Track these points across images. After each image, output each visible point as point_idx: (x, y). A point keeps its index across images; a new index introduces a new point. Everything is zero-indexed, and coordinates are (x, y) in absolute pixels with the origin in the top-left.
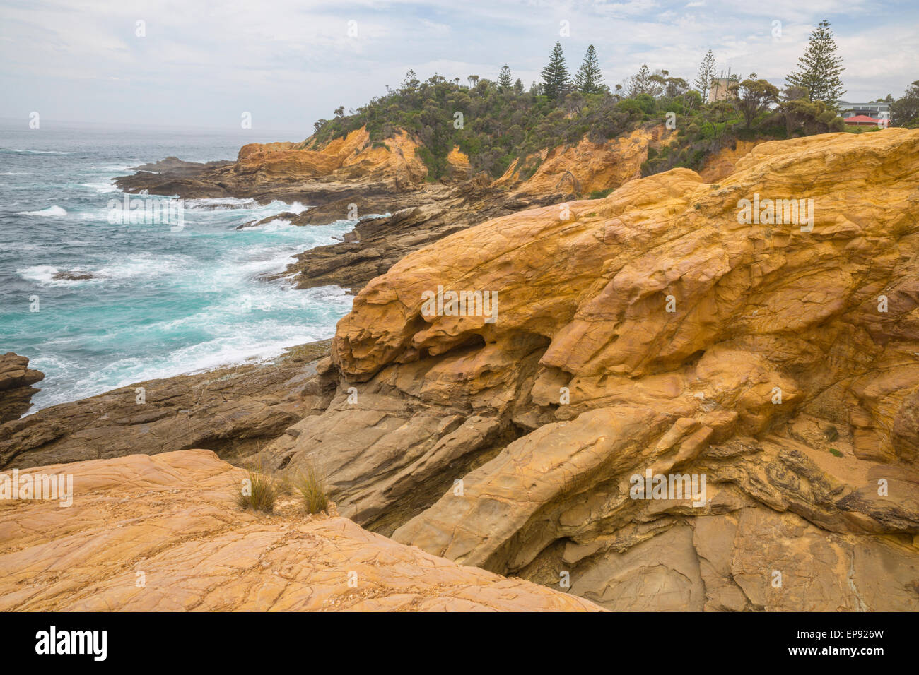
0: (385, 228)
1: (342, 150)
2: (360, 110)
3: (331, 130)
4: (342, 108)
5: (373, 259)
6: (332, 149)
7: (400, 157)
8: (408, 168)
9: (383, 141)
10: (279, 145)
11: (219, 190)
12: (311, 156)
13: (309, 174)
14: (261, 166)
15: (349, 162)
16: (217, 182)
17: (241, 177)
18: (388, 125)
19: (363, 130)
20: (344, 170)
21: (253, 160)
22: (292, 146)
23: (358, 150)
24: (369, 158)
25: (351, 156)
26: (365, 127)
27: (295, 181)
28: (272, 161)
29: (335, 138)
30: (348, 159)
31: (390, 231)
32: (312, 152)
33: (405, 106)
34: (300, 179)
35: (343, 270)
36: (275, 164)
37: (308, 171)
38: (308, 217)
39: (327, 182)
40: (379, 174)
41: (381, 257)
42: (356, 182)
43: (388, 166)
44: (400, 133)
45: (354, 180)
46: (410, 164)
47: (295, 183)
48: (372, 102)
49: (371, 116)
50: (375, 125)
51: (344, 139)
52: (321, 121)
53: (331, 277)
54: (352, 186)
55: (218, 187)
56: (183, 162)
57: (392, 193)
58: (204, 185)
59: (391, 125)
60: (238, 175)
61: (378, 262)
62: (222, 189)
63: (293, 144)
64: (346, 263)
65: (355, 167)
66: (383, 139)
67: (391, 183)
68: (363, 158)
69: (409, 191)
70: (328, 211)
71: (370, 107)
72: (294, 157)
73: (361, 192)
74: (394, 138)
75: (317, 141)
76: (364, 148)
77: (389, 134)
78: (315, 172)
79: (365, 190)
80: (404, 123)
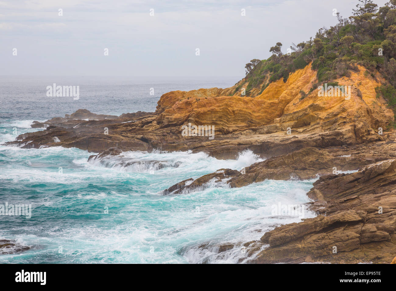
0: (355, 186)
1: (284, 94)
2: (302, 45)
3: (266, 72)
4: (279, 44)
5: (351, 224)
6: (270, 93)
7: (358, 99)
8: (368, 112)
9: (336, 81)
10: (204, 91)
11: (141, 145)
12: (246, 103)
13: (243, 124)
14: (189, 116)
15: (292, 108)
16: (140, 136)
17: (165, 130)
18: (341, 61)
19: (309, 69)
20: (288, 118)
21: (180, 109)
22: (219, 92)
23: (303, 93)
24: (318, 102)
25: (296, 100)
26: (310, 65)
27: (228, 132)
28: (202, 110)
29: (273, 80)
30: (291, 104)
31: (361, 189)
32: (246, 99)
33: (361, 37)
34: (234, 131)
35: (315, 237)
36: (205, 113)
37: (243, 121)
38: (254, 174)
39: (268, 132)
40: (332, 120)
41: (363, 221)
42: (304, 132)
43: (344, 110)
44: (356, 70)
45: (301, 130)
46: (371, 108)
47: (230, 135)
48: (318, 35)
49: (318, 51)
50: (323, 62)
51: (285, 81)
52: (254, 61)
53: (300, 246)
54: (301, 137)
55: (141, 142)
56: (95, 115)
57: (350, 144)
58: (125, 140)
59: (345, 61)
60: (161, 128)
61: (359, 227)
62: (145, 144)
63: (221, 90)
64: (318, 229)
65: (301, 114)
66: (335, 78)
67: (349, 131)
68: (311, 102)
69: (371, 141)
70: (276, 167)
71: (316, 41)
72: (226, 105)
73: (312, 143)
74: (349, 76)
75: (250, 86)
76: (312, 90)
77: (343, 72)
78: (251, 121)
79: (316, 141)
80: (360, 57)
